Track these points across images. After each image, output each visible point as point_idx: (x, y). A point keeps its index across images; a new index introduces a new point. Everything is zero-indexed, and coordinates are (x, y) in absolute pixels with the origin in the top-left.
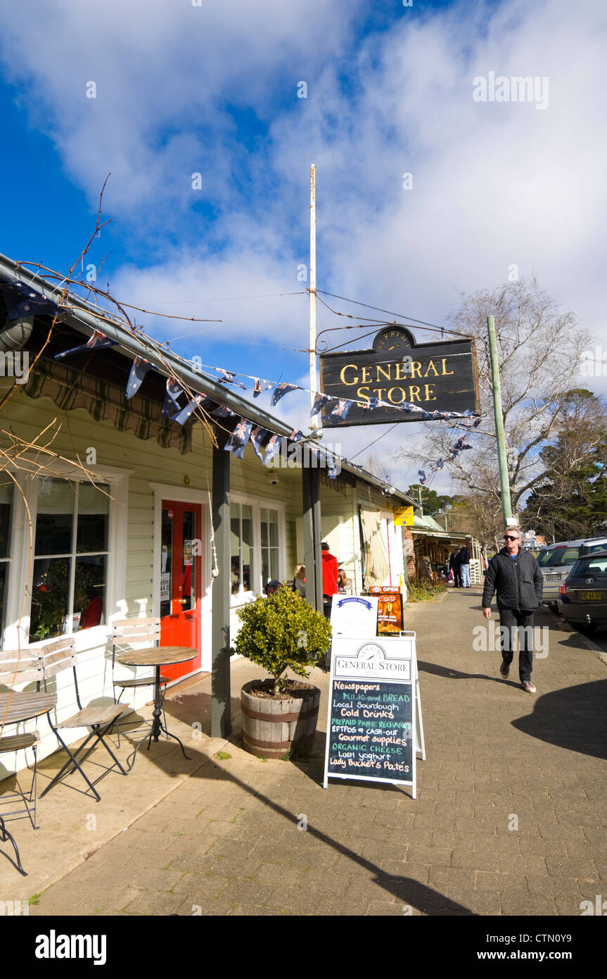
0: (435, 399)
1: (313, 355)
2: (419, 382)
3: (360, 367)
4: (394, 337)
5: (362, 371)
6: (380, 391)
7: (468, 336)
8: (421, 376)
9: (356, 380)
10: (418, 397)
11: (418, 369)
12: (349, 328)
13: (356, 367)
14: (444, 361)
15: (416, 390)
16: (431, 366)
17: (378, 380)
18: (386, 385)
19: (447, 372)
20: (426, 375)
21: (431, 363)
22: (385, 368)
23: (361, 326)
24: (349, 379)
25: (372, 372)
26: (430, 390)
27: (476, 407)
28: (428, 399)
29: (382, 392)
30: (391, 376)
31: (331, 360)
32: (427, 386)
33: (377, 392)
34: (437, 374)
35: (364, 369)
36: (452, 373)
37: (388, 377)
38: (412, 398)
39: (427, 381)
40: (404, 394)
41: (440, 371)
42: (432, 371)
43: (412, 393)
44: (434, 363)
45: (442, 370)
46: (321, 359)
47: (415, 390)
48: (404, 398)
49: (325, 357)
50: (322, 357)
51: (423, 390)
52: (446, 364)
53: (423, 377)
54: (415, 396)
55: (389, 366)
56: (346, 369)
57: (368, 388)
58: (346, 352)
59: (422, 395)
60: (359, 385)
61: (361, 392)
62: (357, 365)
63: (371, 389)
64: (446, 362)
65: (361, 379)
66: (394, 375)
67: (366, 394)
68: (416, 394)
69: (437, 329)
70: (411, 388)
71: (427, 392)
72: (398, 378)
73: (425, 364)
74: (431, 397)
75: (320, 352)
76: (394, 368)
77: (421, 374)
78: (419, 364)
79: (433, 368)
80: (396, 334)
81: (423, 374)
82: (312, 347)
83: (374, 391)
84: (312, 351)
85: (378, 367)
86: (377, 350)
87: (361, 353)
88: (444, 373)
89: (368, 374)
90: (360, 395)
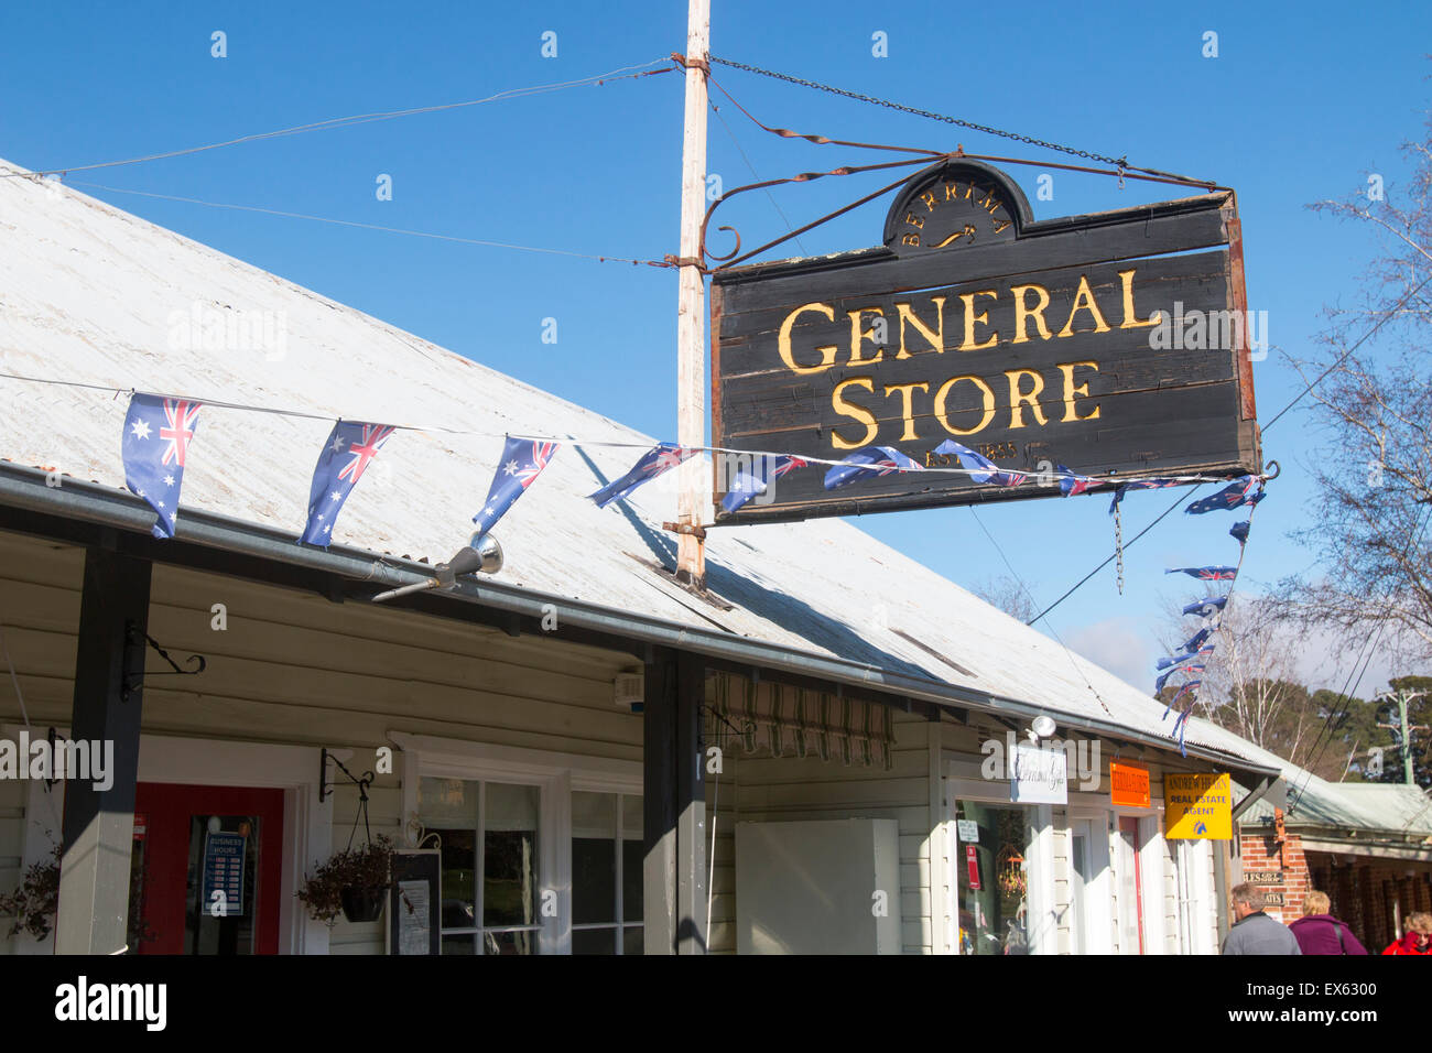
0: (1096, 415)
1: (689, 276)
2: (1041, 358)
3: (842, 314)
4: (953, 203)
5: (850, 324)
6: (907, 391)
7: (1212, 187)
8: (1046, 335)
9: (829, 354)
10: (1037, 411)
11: (1037, 313)
12: (811, 177)
13: (830, 312)
14: (1127, 278)
15: (1032, 384)
16: (1083, 301)
17: (903, 355)
18: (927, 368)
19: (1138, 317)
20: (1066, 332)
21: (1084, 287)
22: (926, 313)
23: (851, 171)
24: (806, 355)
25: (884, 326)
26: (1077, 384)
27: (1241, 444)
28: (1070, 415)
29: (916, 394)
30: (944, 341)
31: (747, 290)
32: (1068, 371)
33: (899, 395)
34: (1102, 327)
35: (855, 317)
37: (937, 342)
38: (1016, 414)
39: (1069, 352)
40: (989, 400)
41: (1113, 314)
42: (1085, 317)
43: (1015, 397)
44: (1091, 286)
45: (1122, 312)
46: (718, 287)
47: (1027, 386)
48: (989, 416)
49: (730, 281)
50: (719, 280)
51: (1053, 383)
52: (1133, 291)
53: (1054, 339)
54: (1025, 406)
55: (940, 302)
56: (798, 319)
57: (867, 384)
58: (796, 260)
59: (1052, 403)
60: (840, 373)
61: (846, 398)
62: (831, 305)
63: (879, 386)
64: (1136, 285)
65: (844, 354)
66: (954, 335)
67: (860, 406)
68: (1031, 399)
69: (1101, 166)
70: (1014, 377)
71: (1069, 390)
72: (969, 344)
73: (1063, 294)
74: (1083, 406)
75: (713, 266)
76: (955, 309)
77: (1049, 329)
78: (1041, 292)
79: (1092, 305)
80: (961, 193)
81: (1054, 327)
82: (689, 249)
83: (889, 391)
84: (687, 263)
85: (904, 310)
86: (897, 251)
87: (846, 261)
88: (1129, 320)
89: (869, 335)
90: (841, 408)
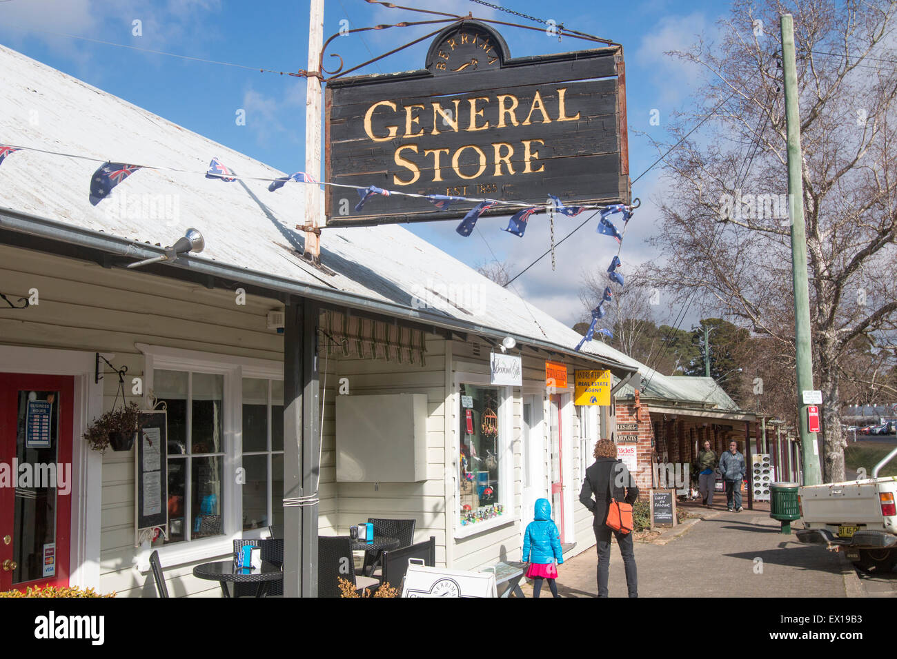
0: (542, 170)
1: (313, 82)
2: (513, 136)
3: (401, 107)
4: (467, 46)
5: (405, 114)
6: (437, 153)
7: (610, 43)
8: (516, 124)
9: (393, 131)
10: (510, 167)
11: (511, 111)
12: (385, 27)
13: (394, 106)
14: (562, 93)
15: (507, 151)
16: (537, 105)
17: (435, 132)
18: (448, 140)
19: (567, 115)
20: (527, 122)
21: (537, 97)
22: (449, 108)
23: (407, 24)
24: (380, 130)
25: (425, 116)
26: (532, 152)
27: (620, 188)
28: (528, 170)
29: (442, 154)
30: (459, 125)
31: (346, 92)
32: (527, 144)
33: (432, 155)
34: (547, 120)
35: (408, 109)
36: (578, 117)
37: (455, 125)
38: (498, 167)
39: (529, 133)
40: (483, 160)
41: (553, 114)
42: (537, 113)
43: (498, 159)
44: (542, 96)
45: (558, 112)
46: (330, 90)
47: (504, 152)
48: (482, 169)
49: (335, 86)
50: (330, 86)
51: (519, 152)
52: (565, 100)
53: (520, 126)
54: (503, 164)
55: (457, 103)
56: (375, 109)
57: (414, 148)
58: (375, 76)
59: (518, 162)
60: (399, 142)
61: (402, 156)
62: (395, 102)
63: (421, 150)
64: (566, 97)
65: (402, 131)
66: (464, 122)
67: (410, 161)
68: (507, 159)
70: (497, 147)
71: (528, 155)
72: (472, 127)
73: (526, 100)
74: (534, 162)
75: (327, 77)
76: (465, 107)
77: (518, 120)
78: (513, 98)
79: (541, 107)
80: (470, 40)
81: (520, 119)
82: (313, 66)
83: (427, 153)
84: (312, 75)
85: (436, 106)
86: (433, 73)
87: (404, 77)
88: (562, 117)
89: (417, 120)
90: (399, 162)
